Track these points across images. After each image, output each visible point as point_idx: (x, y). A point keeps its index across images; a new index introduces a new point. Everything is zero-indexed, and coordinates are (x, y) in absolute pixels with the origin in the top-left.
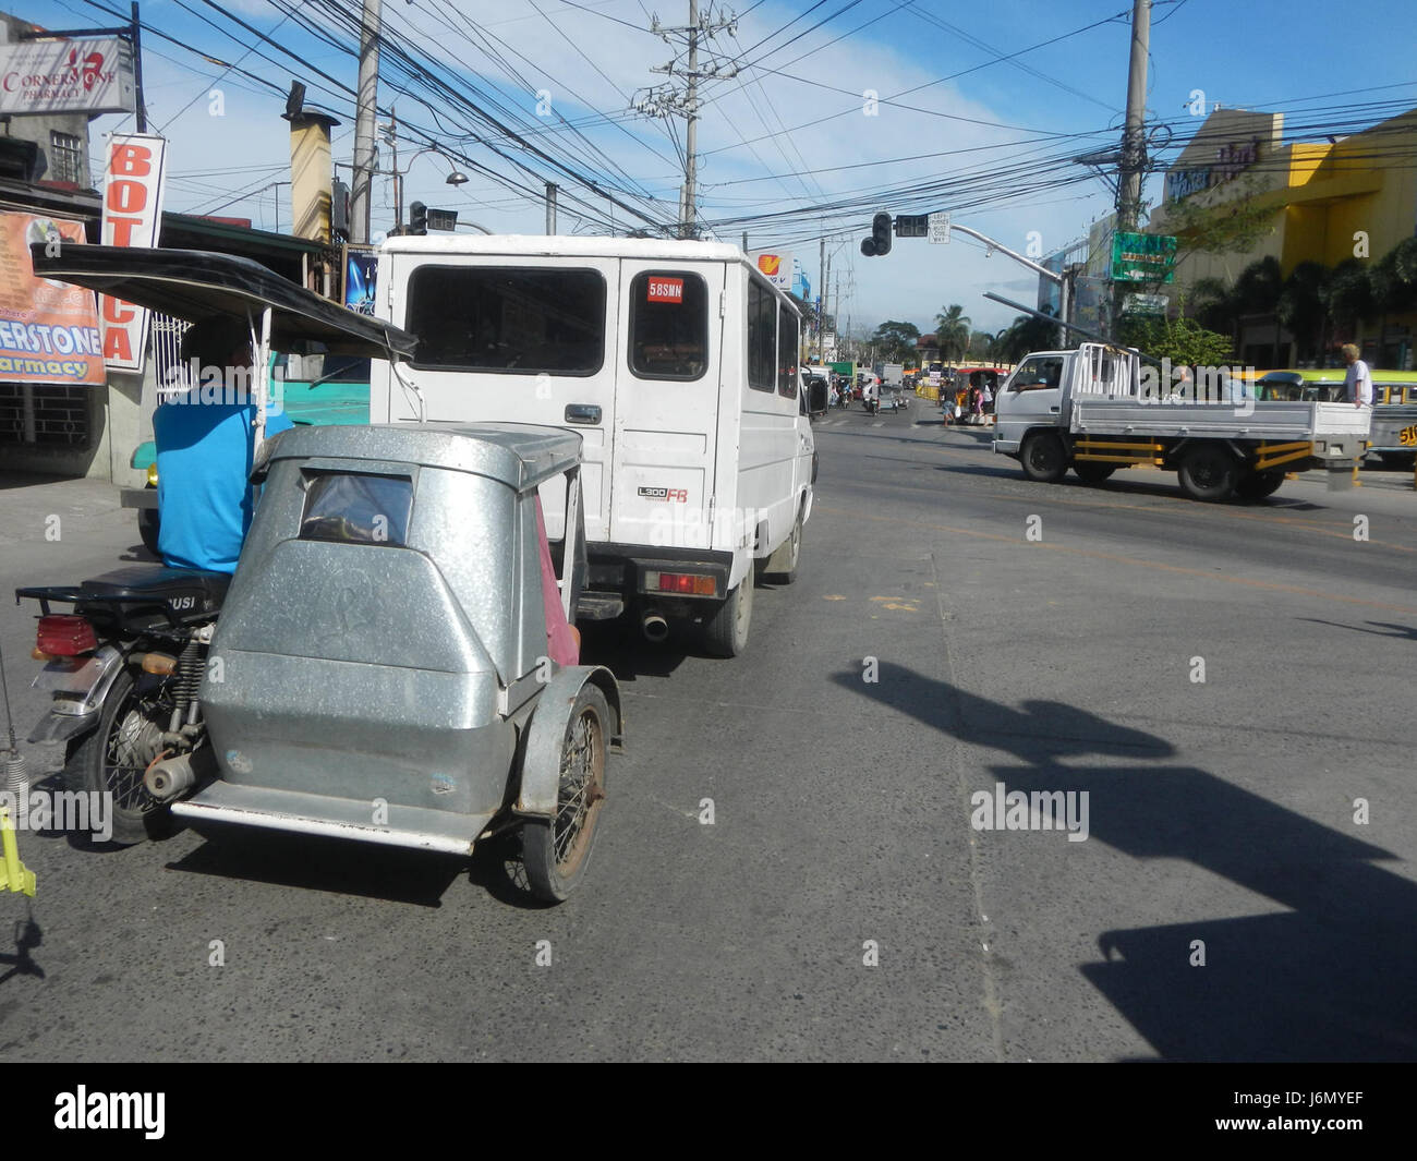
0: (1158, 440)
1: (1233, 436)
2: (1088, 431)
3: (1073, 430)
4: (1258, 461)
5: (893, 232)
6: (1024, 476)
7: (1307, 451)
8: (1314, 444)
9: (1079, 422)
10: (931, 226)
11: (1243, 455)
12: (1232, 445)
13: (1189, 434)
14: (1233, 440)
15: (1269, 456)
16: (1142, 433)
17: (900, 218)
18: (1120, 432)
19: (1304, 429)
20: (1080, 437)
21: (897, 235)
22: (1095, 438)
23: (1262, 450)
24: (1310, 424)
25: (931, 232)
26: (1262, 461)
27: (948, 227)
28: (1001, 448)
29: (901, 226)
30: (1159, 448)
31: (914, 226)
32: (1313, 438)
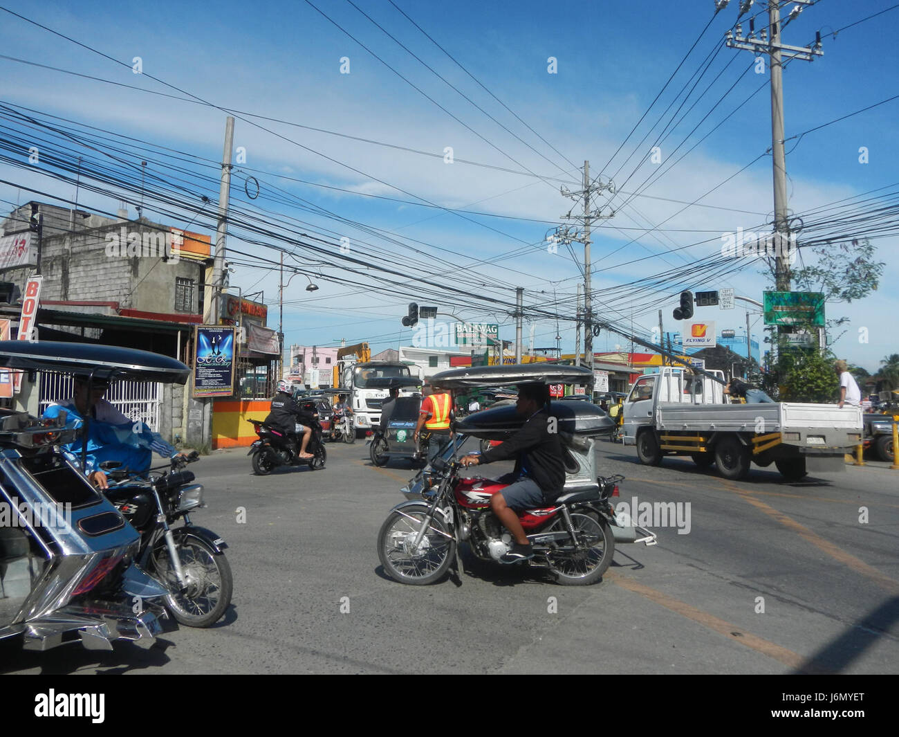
0: (702, 434)
1: (738, 429)
2: (665, 428)
3: (658, 428)
4: (754, 448)
5: (695, 304)
6: (638, 461)
7: (778, 440)
8: (783, 434)
9: (662, 423)
10: (721, 297)
11: (746, 444)
12: (738, 435)
13: (716, 429)
14: (739, 432)
15: (761, 444)
16: (692, 429)
17: (697, 294)
18: (680, 429)
19: (775, 423)
20: (662, 432)
21: (698, 305)
22: (672, 433)
23: (755, 440)
24: (779, 420)
25: (721, 302)
26: (756, 448)
27: (732, 297)
28: (627, 442)
29: (700, 299)
30: (702, 439)
31: (709, 299)
32: (782, 430)
